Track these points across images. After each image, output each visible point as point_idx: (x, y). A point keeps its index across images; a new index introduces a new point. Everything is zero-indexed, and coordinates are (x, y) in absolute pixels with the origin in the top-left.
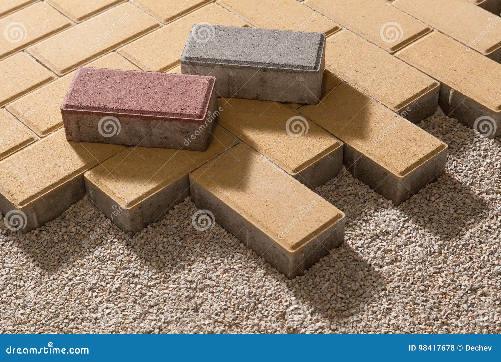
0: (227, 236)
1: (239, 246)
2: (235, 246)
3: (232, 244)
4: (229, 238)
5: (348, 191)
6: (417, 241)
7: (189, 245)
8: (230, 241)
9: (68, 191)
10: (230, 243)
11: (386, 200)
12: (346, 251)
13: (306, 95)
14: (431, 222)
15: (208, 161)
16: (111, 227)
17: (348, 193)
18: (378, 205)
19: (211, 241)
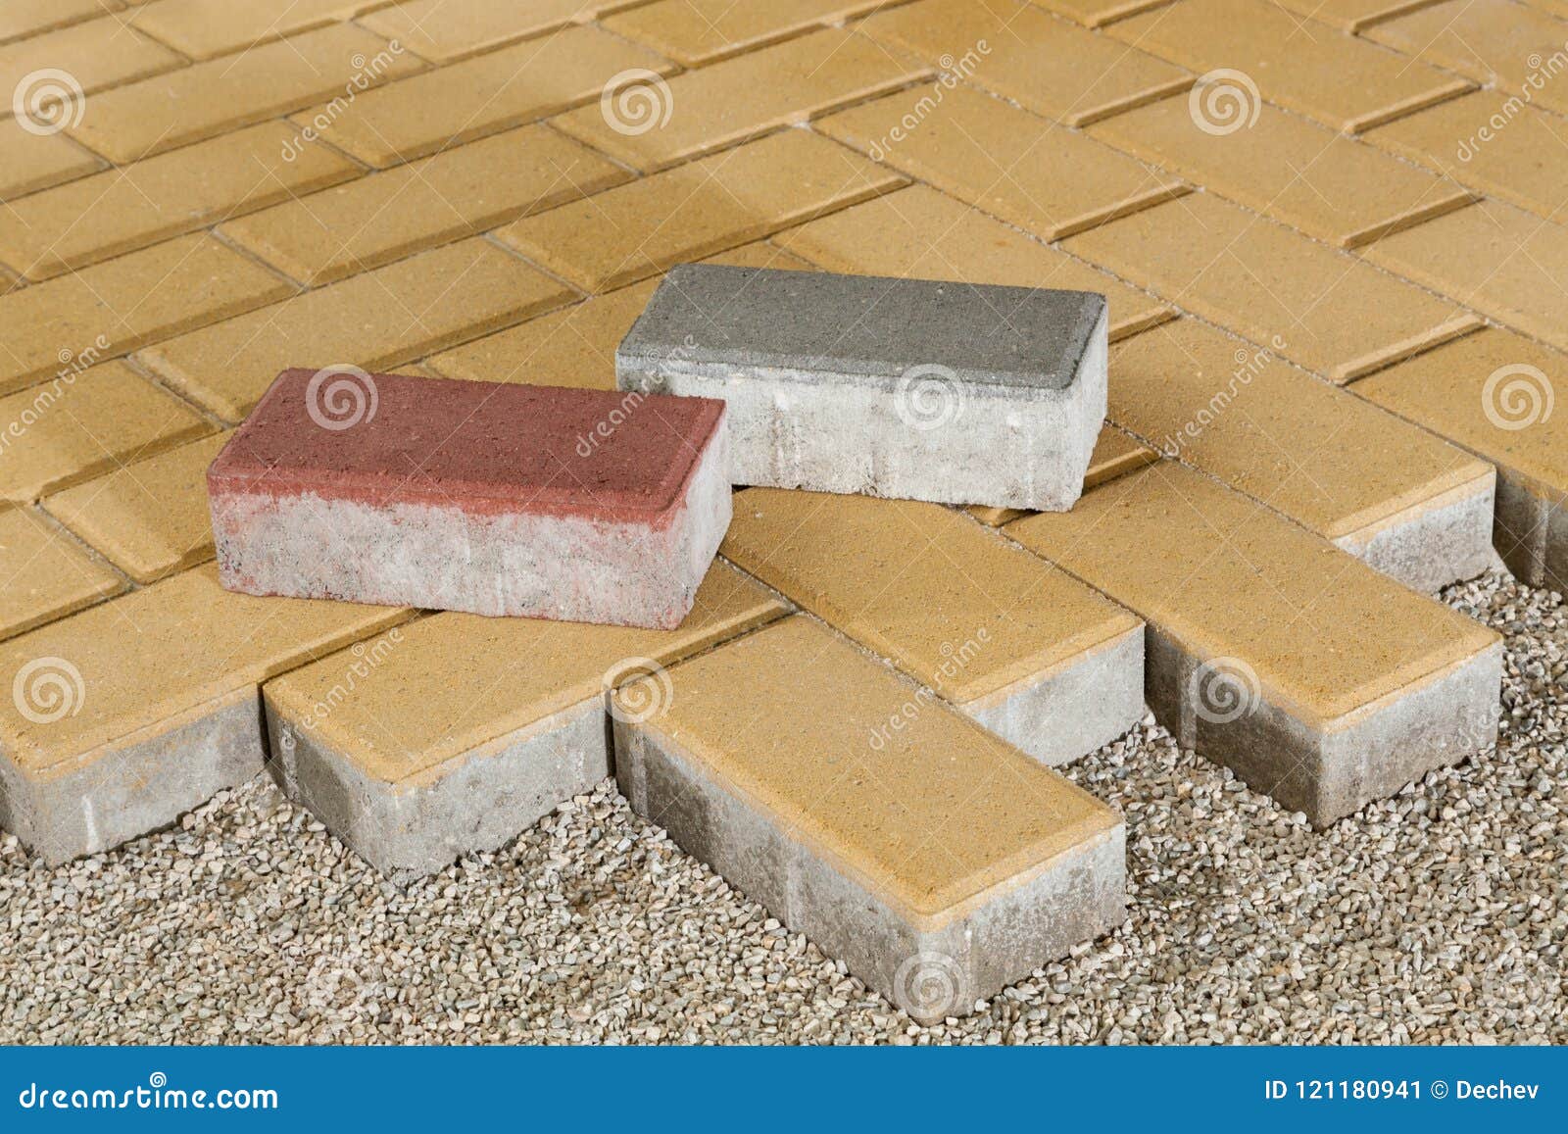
0: (728, 896)
1: (762, 926)
2: (750, 928)
3: (739, 922)
4: (732, 904)
5: (1158, 785)
6: (1378, 933)
7: (594, 919)
8: (735, 913)
9: (209, 740)
10: (732, 920)
11: (1286, 813)
12: (1130, 952)
13: (1029, 478)
14: (1434, 882)
15: (680, 658)
16: (339, 862)
17: (1157, 791)
18: (1255, 827)
19: (671, 912)
